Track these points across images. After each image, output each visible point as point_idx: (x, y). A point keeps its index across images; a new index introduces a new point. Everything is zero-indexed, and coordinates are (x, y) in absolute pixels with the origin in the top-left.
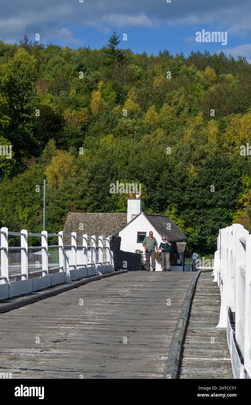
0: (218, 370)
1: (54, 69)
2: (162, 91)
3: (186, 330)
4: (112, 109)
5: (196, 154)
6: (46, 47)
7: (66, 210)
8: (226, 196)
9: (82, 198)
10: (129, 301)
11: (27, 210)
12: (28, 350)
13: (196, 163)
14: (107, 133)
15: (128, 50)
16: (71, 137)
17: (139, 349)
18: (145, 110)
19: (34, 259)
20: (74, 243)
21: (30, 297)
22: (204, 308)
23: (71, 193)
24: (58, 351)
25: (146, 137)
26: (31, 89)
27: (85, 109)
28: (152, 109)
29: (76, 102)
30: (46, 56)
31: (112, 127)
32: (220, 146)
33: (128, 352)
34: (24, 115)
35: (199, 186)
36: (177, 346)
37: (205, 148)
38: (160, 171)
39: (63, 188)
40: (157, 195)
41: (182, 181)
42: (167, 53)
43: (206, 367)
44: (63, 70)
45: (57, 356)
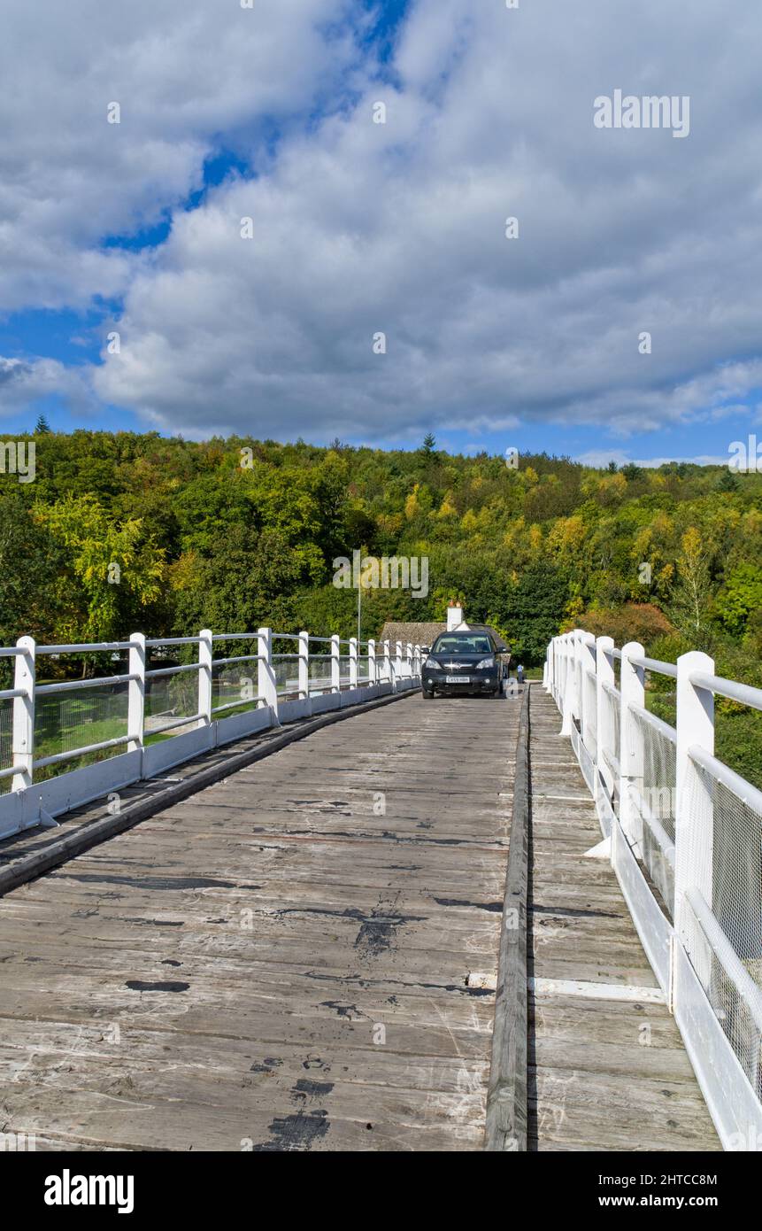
0: (568, 773)
1: (366, 473)
2: (479, 495)
3: (529, 737)
4: (427, 513)
5: (518, 560)
6: (357, 450)
7: (380, 620)
8: (552, 604)
9: (397, 607)
10: (464, 711)
11: (339, 620)
12: (375, 754)
13: (519, 569)
14: (423, 539)
15: (444, 452)
16: (385, 544)
17: (484, 754)
18: (462, 513)
19: (344, 672)
20: (399, 653)
21: (376, 702)
22: (543, 717)
23: (385, 602)
24: (404, 755)
25: (463, 542)
26: (343, 494)
27: (400, 515)
28: (469, 515)
29: (390, 506)
30: (358, 459)
31: (428, 532)
32: (544, 551)
33: (474, 757)
34: (336, 521)
35: (522, 594)
36: (524, 751)
37: (529, 553)
38: (480, 579)
39: (377, 597)
40: (477, 604)
41: (504, 589)
42: (485, 454)
43: (554, 771)
44: (376, 474)
45: (404, 760)
